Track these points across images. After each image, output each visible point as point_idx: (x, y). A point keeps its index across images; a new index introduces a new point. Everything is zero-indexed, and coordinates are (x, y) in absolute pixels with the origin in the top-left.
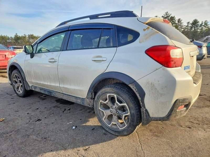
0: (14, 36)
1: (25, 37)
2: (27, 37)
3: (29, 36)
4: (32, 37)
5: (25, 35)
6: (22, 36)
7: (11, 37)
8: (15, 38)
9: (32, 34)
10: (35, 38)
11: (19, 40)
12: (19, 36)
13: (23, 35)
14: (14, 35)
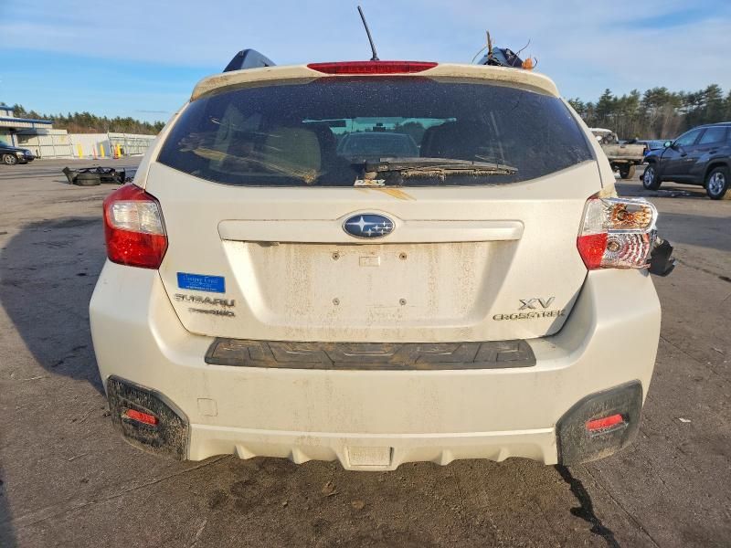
0: (598, 101)
1: (631, 101)
2: (641, 98)
3: (649, 94)
4: (658, 97)
5: (634, 92)
6: (624, 98)
7: (589, 105)
8: (599, 105)
9: (660, 87)
10: (667, 101)
11: (608, 113)
12: (616, 99)
13: (629, 95)
14: (600, 96)
